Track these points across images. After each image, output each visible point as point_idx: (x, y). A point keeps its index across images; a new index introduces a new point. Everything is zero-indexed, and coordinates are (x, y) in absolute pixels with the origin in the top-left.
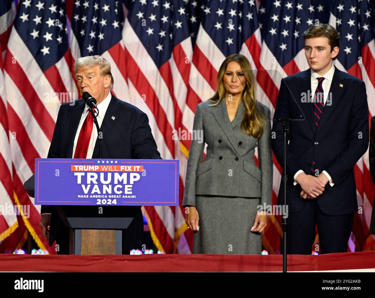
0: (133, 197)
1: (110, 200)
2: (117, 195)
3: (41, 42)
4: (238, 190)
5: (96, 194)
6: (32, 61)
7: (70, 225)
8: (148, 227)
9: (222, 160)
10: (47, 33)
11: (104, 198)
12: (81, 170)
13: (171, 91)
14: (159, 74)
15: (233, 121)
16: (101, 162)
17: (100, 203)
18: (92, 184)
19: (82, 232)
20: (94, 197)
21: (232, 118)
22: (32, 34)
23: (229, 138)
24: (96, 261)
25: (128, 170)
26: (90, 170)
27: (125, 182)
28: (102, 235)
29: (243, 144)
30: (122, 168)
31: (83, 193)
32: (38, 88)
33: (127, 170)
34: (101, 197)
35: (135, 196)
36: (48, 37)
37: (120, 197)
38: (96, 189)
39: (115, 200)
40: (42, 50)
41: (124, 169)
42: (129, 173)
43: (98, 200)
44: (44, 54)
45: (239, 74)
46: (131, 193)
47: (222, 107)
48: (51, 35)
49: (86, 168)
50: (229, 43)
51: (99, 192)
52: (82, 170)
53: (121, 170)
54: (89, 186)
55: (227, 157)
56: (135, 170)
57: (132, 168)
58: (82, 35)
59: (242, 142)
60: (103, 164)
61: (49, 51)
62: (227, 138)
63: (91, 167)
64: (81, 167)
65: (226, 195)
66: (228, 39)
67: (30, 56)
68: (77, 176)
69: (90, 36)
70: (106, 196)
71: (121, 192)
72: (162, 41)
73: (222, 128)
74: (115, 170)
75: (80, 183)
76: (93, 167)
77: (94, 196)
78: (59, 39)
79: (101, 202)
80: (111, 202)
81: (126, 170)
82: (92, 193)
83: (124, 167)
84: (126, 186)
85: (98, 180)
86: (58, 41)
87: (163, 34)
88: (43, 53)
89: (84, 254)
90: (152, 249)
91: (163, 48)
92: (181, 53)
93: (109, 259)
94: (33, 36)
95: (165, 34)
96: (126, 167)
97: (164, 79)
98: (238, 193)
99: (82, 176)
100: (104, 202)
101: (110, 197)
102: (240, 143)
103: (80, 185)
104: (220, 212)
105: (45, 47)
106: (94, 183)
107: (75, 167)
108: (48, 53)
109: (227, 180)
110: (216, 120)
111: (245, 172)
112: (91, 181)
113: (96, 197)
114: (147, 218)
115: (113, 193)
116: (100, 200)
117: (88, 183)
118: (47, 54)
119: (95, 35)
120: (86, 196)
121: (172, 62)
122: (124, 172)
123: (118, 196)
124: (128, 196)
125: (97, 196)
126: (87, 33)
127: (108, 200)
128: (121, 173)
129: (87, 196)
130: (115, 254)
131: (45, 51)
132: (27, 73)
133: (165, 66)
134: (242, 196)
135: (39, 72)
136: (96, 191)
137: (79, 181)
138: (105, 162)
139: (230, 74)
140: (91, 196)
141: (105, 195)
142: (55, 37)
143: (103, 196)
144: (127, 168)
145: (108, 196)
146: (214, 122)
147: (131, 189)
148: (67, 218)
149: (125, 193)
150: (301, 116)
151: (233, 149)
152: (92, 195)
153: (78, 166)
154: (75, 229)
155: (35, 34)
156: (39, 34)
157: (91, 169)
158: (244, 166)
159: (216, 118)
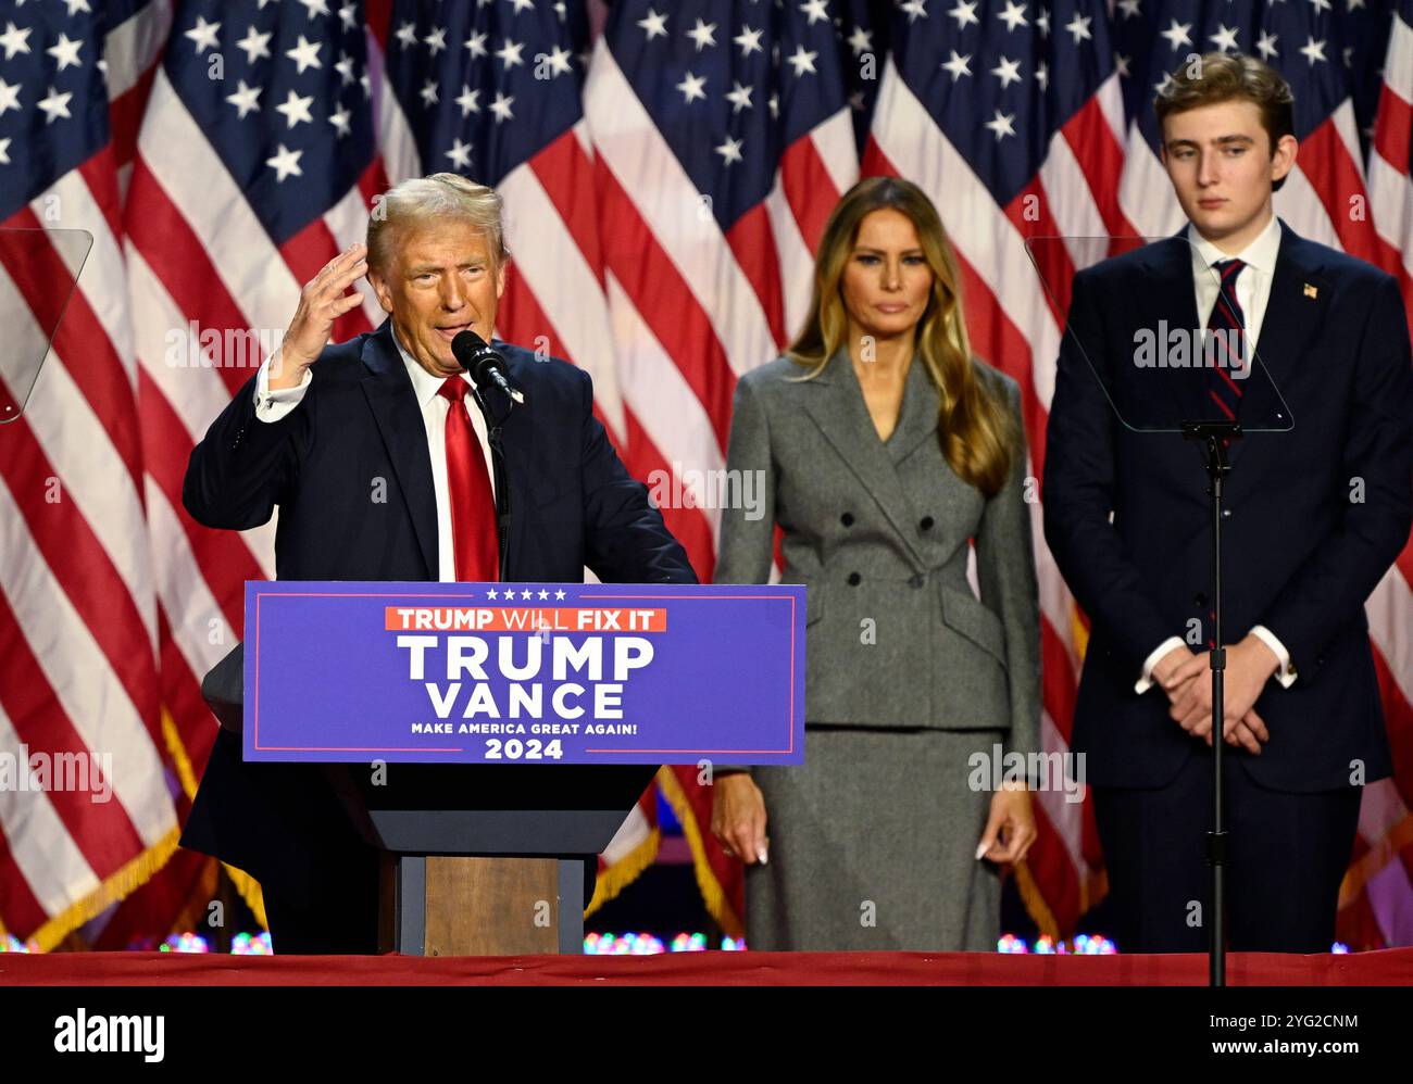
0: (627, 729)
1: (537, 744)
2: (562, 721)
3: (266, 131)
4: (928, 702)
5: (481, 717)
6: (231, 203)
7: (380, 838)
8: (687, 849)
9: (859, 587)
10: (293, 96)
11: (514, 736)
12: (423, 625)
13: (776, 320)
14: (727, 253)
15: (891, 438)
16: (501, 597)
17: (499, 756)
18: (468, 682)
19: (428, 867)
20: (475, 732)
21: (884, 426)
22: (234, 99)
23: (882, 504)
24: (484, 978)
25: (606, 627)
26: (457, 626)
27: (595, 673)
28: (506, 879)
29: (938, 524)
30: (583, 618)
31: (430, 716)
32: (257, 309)
33: (602, 626)
34: (502, 732)
35: (635, 727)
36: (296, 109)
37: (575, 732)
38: (482, 700)
39: (556, 744)
40: (272, 162)
41: (589, 621)
42: (608, 639)
43: (489, 743)
44: (282, 175)
45: (908, 258)
46: (618, 714)
47: (842, 387)
48: (307, 101)
49: (443, 620)
50: (1000, 134)
51: (494, 713)
52: (429, 626)
53: (581, 627)
54: (454, 690)
55: (878, 577)
56: (633, 626)
57: (623, 620)
58: (427, 103)
59: (934, 518)
60: (510, 605)
61: (300, 163)
62: (874, 505)
63: (465, 614)
64: (424, 616)
65: (883, 721)
66: (994, 119)
67: (226, 186)
68: (407, 651)
69: (460, 107)
70: (521, 729)
71: (578, 712)
72: (737, 124)
73: (853, 466)
74: (557, 628)
75: (421, 677)
76: (471, 613)
77: (474, 728)
78: (340, 120)
79: (502, 751)
80: (542, 751)
81: (598, 626)
82: (465, 716)
83: (590, 613)
84: (600, 690)
85: (491, 665)
86: (334, 128)
87: (741, 97)
88: (274, 171)
89: (436, 953)
90: (700, 932)
91: (742, 151)
92: (814, 171)
93: (535, 972)
94: (235, 108)
95: (751, 97)
96: (598, 613)
97: (748, 273)
98: (928, 711)
99: (427, 650)
100: (514, 749)
101: (538, 731)
102: (927, 523)
103: (420, 684)
104: (857, 788)
105: (283, 151)
106: (476, 677)
107: (402, 616)
108: (296, 171)
109: (882, 664)
110: (827, 440)
111: (950, 633)
112: (464, 670)
113: (483, 731)
114: (683, 811)
115: (549, 715)
116: (497, 744)
117: (450, 677)
118: (290, 177)
119: (478, 101)
120: (443, 728)
121: (777, 205)
122: (590, 632)
123: (566, 726)
124: (606, 728)
125: (485, 729)
126: (449, 94)
127: (530, 743)
128: (578, 640)
129: (446, 725)
130: (558, 952)
131: (285, 163)
132: (212, 251)
133: (750, 222)
134: (944, 723)
135: (263, 246)
136: (482, 708)
137: (417, 671)
138: (518, 596)
139: (874, 258)
140: (463, 728)
141: (516, 722)
142: (321, 110)
143: (508, 729)
144: (604, 620)
145: (527, 728)
146: (819, 444)
147: (617, 701)
148: (370, 812)
149: (596, 716)
150: (1280, 416)
151: (902, 545)
152: (468, 722)
153: (411, 612)
154: (397, 856)
155: (245, 99)
156: (260, 99)
157: (464, 623)
158: (946, 610)
159: (824, 430)
